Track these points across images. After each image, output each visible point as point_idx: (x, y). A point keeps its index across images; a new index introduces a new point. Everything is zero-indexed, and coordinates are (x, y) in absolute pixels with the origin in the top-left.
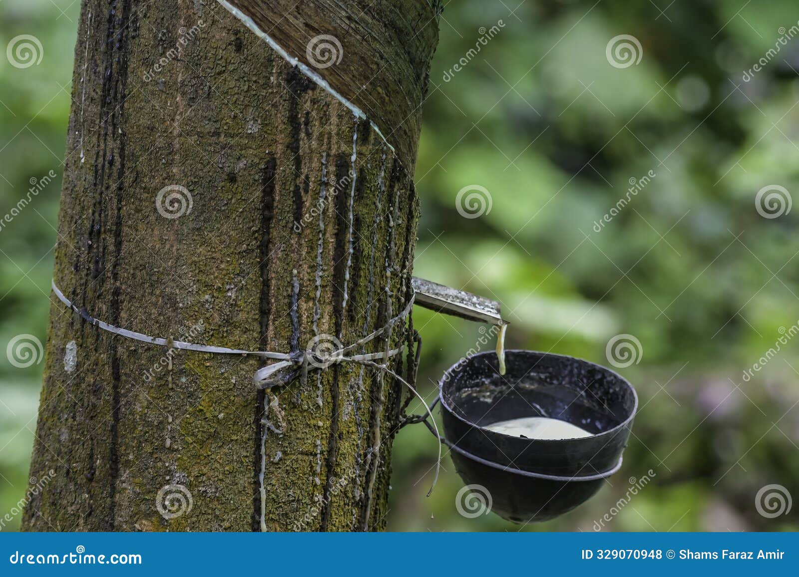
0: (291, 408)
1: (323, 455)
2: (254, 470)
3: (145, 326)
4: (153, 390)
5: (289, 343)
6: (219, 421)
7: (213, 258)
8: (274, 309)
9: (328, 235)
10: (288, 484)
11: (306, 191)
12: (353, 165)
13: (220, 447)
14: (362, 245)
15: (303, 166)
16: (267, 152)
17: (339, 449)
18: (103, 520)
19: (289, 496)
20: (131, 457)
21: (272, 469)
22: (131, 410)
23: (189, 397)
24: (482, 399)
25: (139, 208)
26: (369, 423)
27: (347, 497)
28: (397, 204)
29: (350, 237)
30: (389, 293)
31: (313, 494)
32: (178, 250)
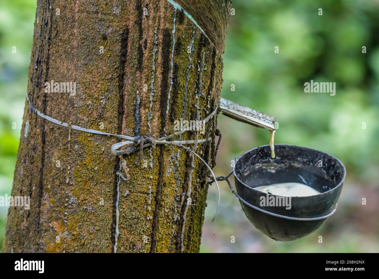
0: (135, 167)
1: (154, 194)
2: (113, 199)
3: (58, 115)
4: (61, 151)
5: (134, 131)
6: (95, 171)
7: (93, 81)
8: (126, 112)
9: (157, 73)
10: (132, 209)
11: (146, 48)
12: (173, 35)
13: (95, 185)
14: (179, 80)
15: (144, 34)
16: (124, 25)
17: (163, 192)
18: (34, 219)
19: (132, 215)
20: (49, 187)
21: (123, 200)
22: (50, 161)
23: (79, 156)
24: (269, 170)
25: (57, 50)
26: (184, 179)
27: (169, 219)
28: (204, 59)
29: (171, 75)
30: (198, 108)
31: (147, 215)
32: (75, 75)
